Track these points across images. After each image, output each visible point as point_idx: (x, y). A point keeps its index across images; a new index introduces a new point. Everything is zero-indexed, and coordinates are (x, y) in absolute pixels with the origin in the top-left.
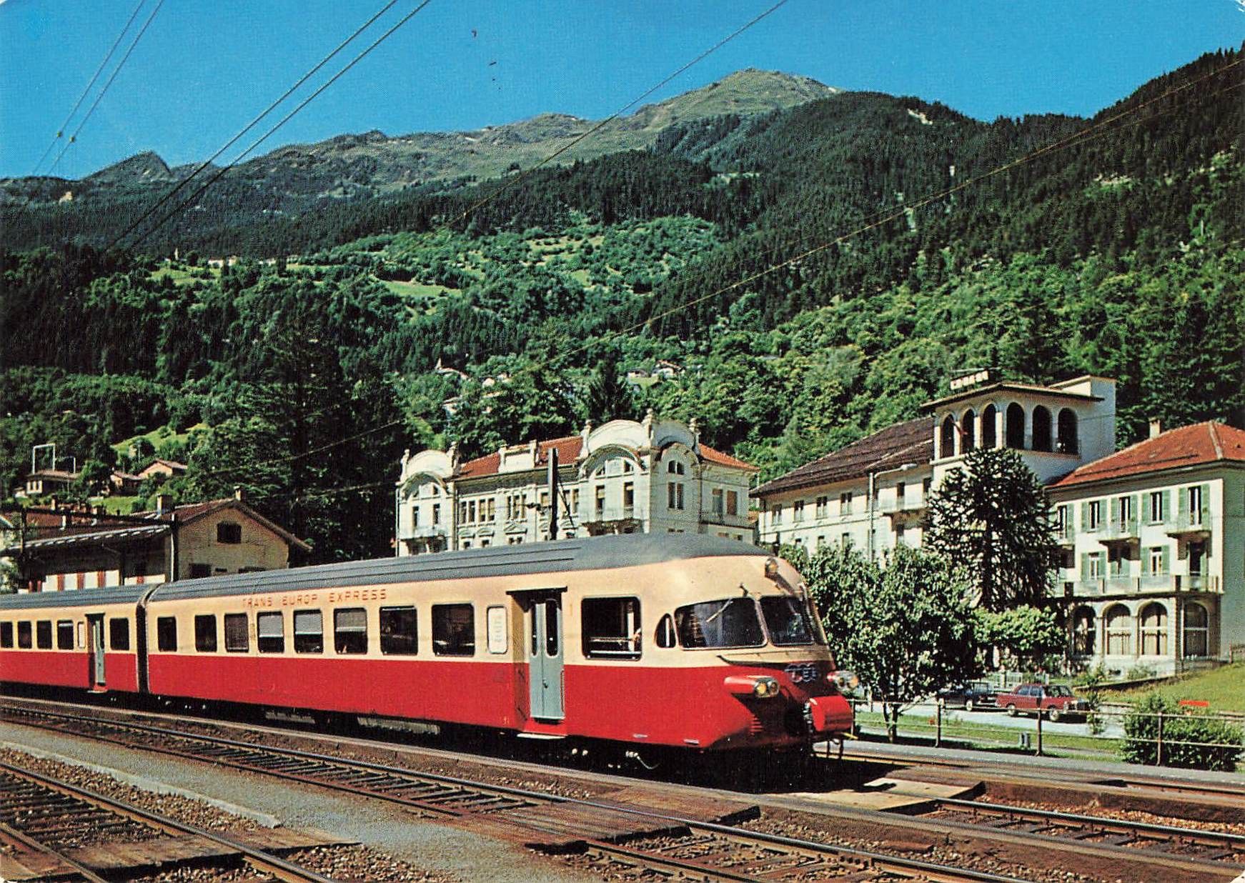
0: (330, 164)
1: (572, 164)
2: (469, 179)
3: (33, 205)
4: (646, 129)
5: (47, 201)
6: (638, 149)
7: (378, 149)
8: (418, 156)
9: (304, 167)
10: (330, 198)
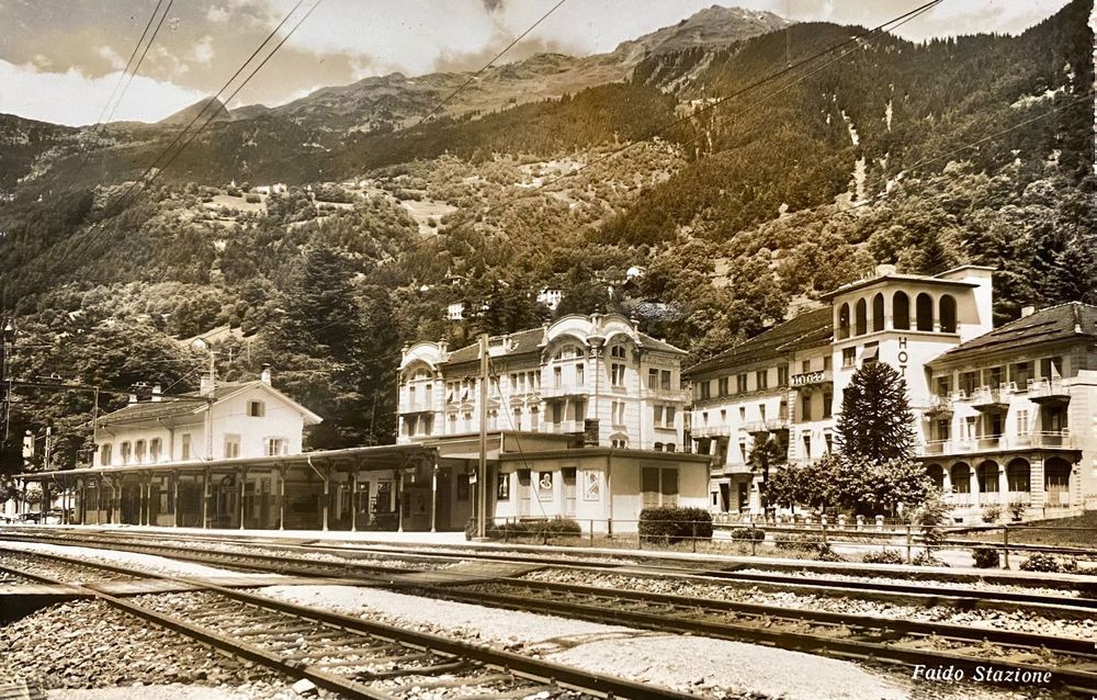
0: (359, 102)
1: (560, 97)
2: (474, 113)
3: (119, 145)
4: (623, 64)
5: (130, 141)
6: (616, 82)
7: (398, 88)
8: (430, 93)
9: (337, 106)
10: (359, 132)
